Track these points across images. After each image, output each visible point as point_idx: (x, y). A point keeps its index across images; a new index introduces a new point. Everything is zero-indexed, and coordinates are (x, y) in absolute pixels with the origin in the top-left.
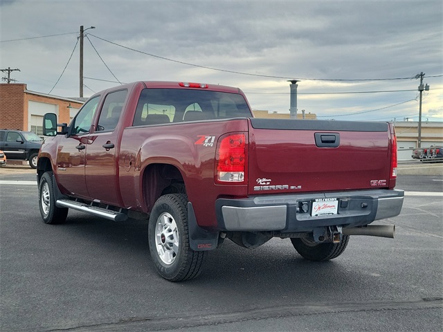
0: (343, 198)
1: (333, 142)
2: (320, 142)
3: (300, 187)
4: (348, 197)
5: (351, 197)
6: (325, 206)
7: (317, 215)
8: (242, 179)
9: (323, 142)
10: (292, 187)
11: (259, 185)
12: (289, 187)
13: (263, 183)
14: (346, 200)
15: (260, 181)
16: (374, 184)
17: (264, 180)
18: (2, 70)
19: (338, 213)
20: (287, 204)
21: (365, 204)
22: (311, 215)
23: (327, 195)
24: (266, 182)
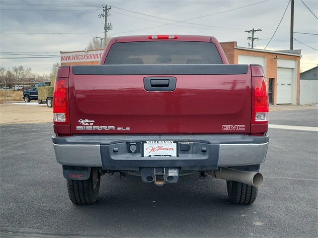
0: (183, 141)
1: (167, 86)
2: (149, 87)
3: (128, 129)
4: (189, 141)
5: (193, 141)
6: (160, 148)
7: (150, 156)
8: (64, 120)
9: (153, 86)
10: (119, 129)
11: (81, 125)
12: (116, 128)
13: (86, 124)
14: (188, 143)
15: (83, 121)
16: (227, 129)
17: (87, 121)
18: (248, 32)
19: (178, 156)
20: (100, 144)
21: (204, 149)
22: (143, 156)
23: (163, 137)
24: (89, 123)
